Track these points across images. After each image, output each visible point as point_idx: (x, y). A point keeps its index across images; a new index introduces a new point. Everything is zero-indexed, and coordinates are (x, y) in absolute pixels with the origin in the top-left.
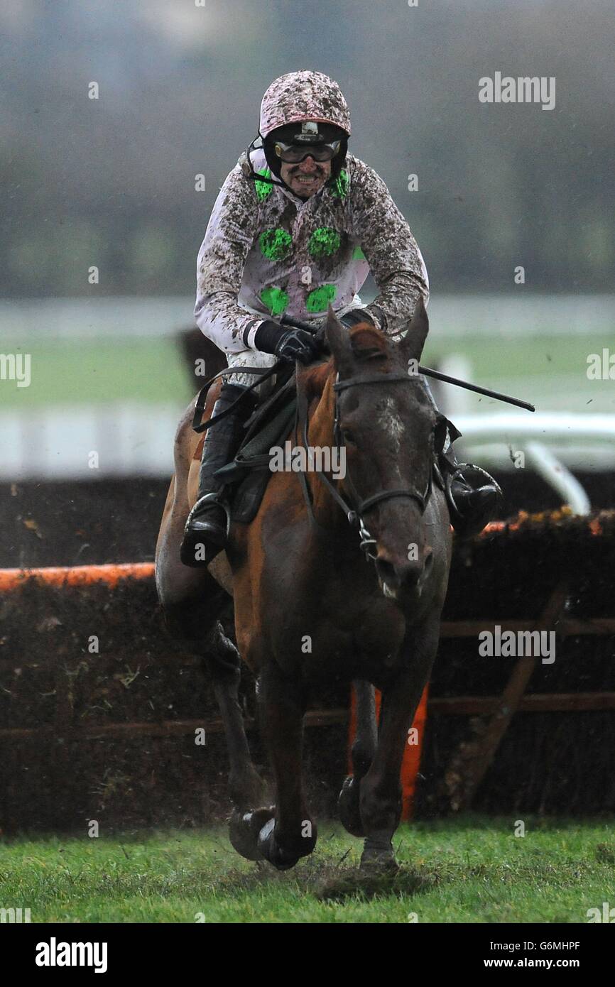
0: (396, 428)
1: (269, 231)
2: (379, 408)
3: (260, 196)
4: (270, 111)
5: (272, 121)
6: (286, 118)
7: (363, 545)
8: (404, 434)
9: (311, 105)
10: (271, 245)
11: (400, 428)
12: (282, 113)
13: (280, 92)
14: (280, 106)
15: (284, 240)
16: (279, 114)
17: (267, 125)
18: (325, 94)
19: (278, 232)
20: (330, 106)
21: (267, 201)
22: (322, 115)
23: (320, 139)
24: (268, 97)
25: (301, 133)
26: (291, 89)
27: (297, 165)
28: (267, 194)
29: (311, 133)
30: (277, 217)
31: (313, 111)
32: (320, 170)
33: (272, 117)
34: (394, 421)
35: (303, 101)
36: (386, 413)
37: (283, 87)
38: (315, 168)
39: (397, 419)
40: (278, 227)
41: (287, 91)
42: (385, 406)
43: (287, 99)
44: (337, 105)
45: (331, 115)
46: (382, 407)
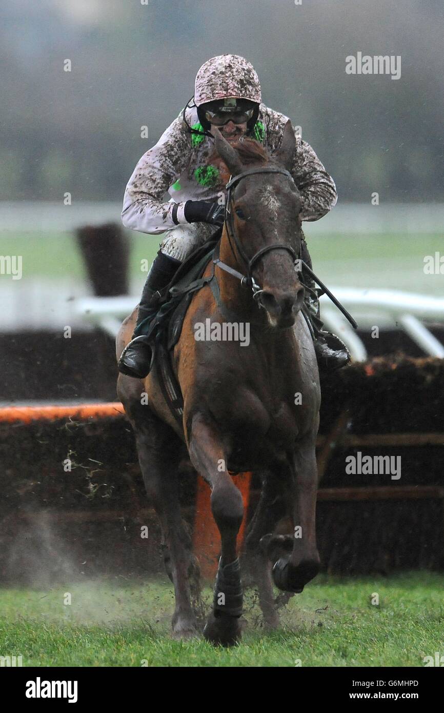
0: (274, 204)
1: (202, 168)
2: (261, 191)
3: (194, 142)
4: (201, 89)
5: (203, 96)
6: (213, 94)
7: (255, 296)
8: (280, 208)
9: (231, 85)
10: (204, 178)
11: (277, 204)
12: (210, 91)
13: (208, 74)
14: (208, 85)
15: (213, 173)
16: (207, 91)
17: (199, 98)
18: (241, 76)
19: (209, 168)
20: (245, 85)
21: (200, 146)
22: (239, 92)
23: (238, 110)
24: (200, 77)
25: (224, 106)
26: (217, 72)
27: (222, 127)
28: (200, 142)
29: (231, 106)
30: (207, 158)
31: (232, 90)
32: (239, 130)
33: (203, 93)
34: (273, 199)
35: (225, 82)
36: (267, 194)
37: (210, 70)
38: (235, 129)
39: (275, 198)
40: (208, 164)
41: (214, 73)
42: (266, 190)
43: (213, 80)
44: (250, 83)
45: (246, 92)
46: (263, 191)
